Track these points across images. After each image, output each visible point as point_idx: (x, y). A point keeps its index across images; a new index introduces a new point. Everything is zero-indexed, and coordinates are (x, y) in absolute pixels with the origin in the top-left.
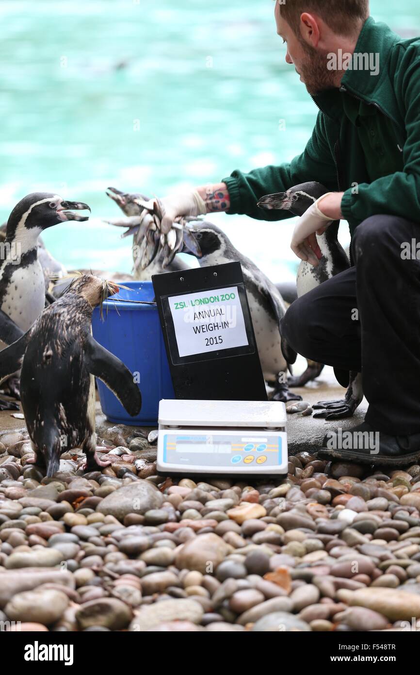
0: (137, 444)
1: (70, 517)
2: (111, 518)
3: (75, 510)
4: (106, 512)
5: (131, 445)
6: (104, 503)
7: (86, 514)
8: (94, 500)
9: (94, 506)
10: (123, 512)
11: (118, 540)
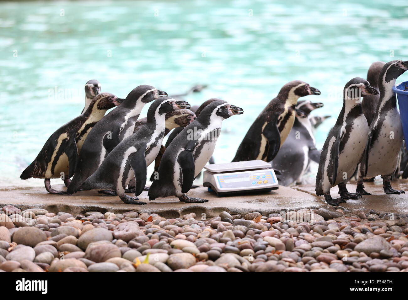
0: (372, 218)
1: (340, 252)
2: (362, 253)
3: (342, 249)
4: (360, 251)
5: (369, 217)
6: (358, 246)
7: (349, 252)
8: (352, 244)
9: (352, 247)
10: (369, 251)
11: (370, 265)
